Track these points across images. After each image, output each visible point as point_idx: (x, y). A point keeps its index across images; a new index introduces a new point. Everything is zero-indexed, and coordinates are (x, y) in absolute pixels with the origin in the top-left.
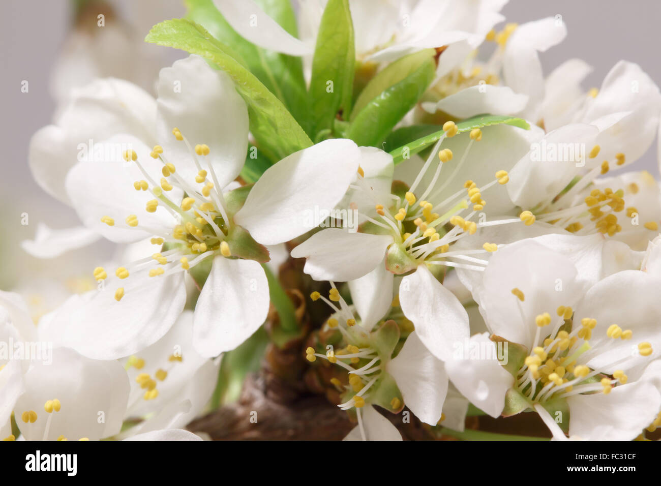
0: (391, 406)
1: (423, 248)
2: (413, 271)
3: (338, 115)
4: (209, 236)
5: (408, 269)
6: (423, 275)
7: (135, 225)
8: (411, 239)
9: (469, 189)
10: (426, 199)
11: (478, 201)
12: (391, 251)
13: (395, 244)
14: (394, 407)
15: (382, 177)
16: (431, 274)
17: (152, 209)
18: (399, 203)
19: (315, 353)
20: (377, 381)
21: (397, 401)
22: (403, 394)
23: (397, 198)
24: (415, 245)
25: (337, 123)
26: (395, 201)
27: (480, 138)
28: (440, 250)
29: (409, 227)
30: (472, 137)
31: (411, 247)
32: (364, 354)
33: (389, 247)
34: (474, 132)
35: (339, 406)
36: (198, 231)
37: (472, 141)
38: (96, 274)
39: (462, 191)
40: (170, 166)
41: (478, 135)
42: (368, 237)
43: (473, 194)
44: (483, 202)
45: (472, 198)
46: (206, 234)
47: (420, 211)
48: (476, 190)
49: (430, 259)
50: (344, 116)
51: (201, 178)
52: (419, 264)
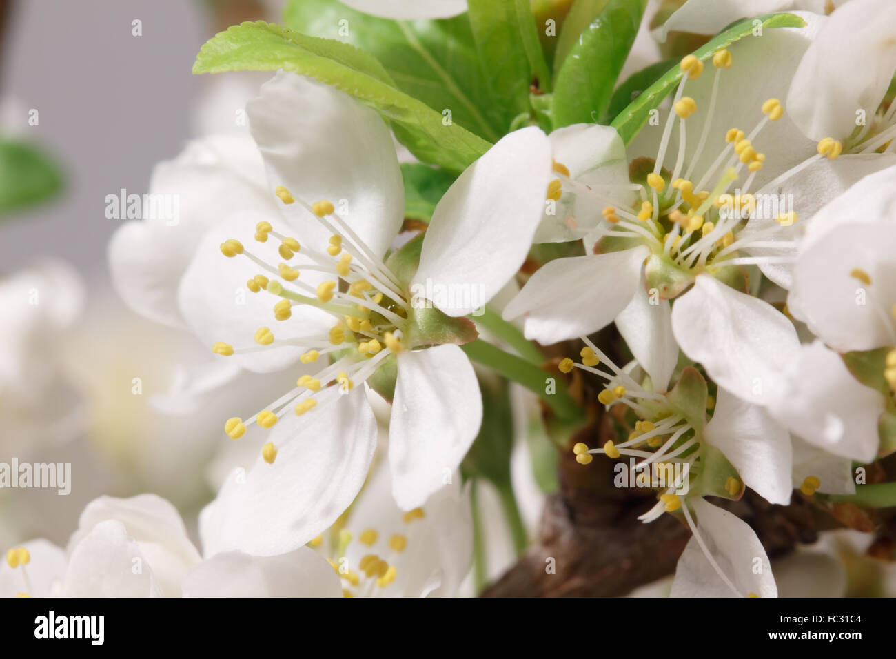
0: (728, 491)
1: (696, 249)
2: (691, 286)
3: (533, 88)
4: (380, 327)
5: (685, 286)
6: (708, 287)
7: (270, 341)
8: (674, 240)
9: (735, 143)
10: (682, 176)
11: (752, 157)
12: (650, 267)
13: (653, 255)
14: (732, 492)
15: (610, 162)
16: (719, 282)
17: (284, 314)
18: (644, 194)
19: (589, 449)
20: (698, 459)
21: (733, 482)
22: (738, 470)
23: (639, 187)
24: (683, 249)
25: (534, 99)
26: (638, 192)
27: (729, 63)
28: (722, 244)
29: (665, 224)
30: (718, 65)
31: (679, 251)
32: (664, 427)
33: (645, 263)
34: (719, 56)
35: (640, 518)
36: (363, 323)
37: (719, 70)
38: (231, 430)
39: (728, 148)
40: (289, 242)
41: (725, 60)
42: (612, 258)
43: (741, 151)
44: (760, 156)
45: (742, 156)
46: (375, 325)
47: (679, 195)
48: (745, 143)
49: (714, 260)
50: (543, 85)
51: (334, 248)
52: (697, 273)
